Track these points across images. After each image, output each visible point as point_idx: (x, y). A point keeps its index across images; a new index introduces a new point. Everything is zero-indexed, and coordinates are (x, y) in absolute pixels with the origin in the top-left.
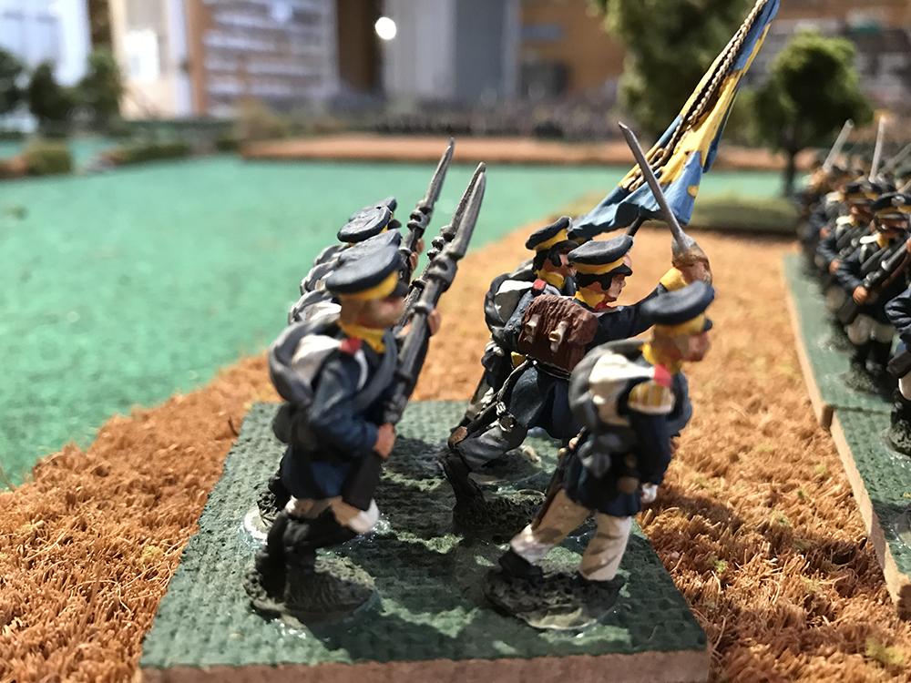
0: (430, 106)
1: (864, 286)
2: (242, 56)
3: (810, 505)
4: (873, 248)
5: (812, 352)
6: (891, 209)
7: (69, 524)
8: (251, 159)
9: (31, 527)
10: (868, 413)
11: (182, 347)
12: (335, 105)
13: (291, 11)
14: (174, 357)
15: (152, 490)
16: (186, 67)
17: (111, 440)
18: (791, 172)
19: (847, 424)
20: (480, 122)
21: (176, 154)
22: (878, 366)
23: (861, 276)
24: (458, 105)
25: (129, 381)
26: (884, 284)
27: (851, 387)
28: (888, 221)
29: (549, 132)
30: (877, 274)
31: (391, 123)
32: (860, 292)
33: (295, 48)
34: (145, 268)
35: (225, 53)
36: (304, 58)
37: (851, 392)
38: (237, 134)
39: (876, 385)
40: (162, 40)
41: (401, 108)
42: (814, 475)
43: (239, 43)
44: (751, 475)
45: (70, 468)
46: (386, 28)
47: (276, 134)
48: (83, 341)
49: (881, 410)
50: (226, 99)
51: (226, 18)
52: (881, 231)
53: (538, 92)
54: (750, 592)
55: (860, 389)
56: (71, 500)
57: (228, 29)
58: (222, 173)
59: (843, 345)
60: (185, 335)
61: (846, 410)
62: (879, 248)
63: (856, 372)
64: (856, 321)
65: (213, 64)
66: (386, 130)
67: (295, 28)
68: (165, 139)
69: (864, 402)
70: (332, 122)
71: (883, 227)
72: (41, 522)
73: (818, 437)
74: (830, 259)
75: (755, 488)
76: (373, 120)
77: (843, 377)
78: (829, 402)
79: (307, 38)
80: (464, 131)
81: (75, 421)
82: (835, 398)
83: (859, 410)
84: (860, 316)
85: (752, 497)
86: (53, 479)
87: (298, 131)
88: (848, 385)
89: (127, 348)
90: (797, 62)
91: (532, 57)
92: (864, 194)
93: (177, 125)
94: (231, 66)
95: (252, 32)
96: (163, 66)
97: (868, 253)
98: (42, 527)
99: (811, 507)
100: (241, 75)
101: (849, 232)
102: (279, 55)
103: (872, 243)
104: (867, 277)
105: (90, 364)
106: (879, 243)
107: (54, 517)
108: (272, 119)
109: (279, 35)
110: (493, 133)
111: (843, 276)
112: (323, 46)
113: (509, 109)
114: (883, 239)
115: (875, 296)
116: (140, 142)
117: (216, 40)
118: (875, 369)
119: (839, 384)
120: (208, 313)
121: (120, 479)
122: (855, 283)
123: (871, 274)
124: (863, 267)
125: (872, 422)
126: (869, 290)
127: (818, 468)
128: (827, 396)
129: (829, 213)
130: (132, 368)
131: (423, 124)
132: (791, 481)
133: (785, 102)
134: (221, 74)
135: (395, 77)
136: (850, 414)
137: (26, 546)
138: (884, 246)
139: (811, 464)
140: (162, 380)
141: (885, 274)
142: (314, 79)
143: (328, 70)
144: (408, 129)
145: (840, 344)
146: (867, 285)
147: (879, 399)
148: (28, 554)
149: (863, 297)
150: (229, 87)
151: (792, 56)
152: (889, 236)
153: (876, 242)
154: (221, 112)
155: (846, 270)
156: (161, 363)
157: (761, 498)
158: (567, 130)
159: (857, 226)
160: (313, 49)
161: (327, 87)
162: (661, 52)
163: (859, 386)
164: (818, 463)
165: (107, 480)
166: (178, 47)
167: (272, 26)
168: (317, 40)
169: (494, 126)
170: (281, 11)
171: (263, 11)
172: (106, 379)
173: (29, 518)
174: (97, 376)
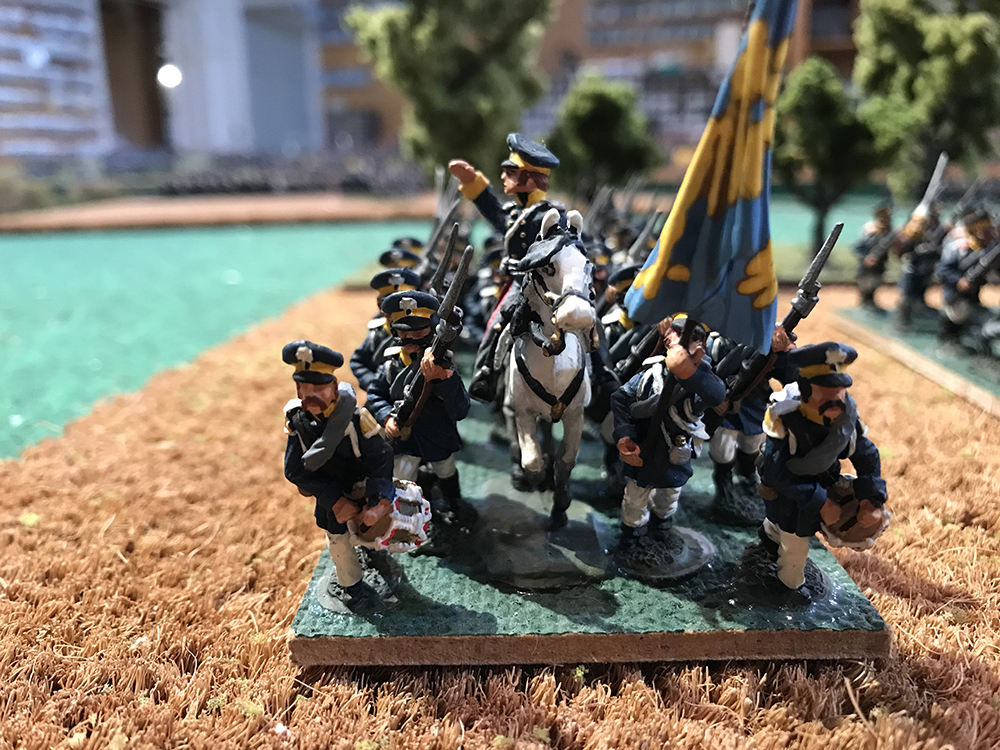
12: (111, 165)
13: (48, 56)
20: (280, 179)
29: (355, 187)
31: (176, 183)
33: (57, 99)
36: (69, 110)
41: (192, 165)
46: (169, 76)
66: (172, 192)
67: (57, 76)
76: (158, 179)
79: (71, 87)
80: (263, 189)
90: (585, 107)
91: (339, 104)
102: (40, 108)
108: (40, 186)
109: (40, 85)
110: (295, 190)
112: (94, 94)
113: (316, 163)
131: (225, 182)
133: (576, 149)
135: (182, 130)
142: (89, 135)
143: (103, 123)
144: (198, 190)
160: (81, 100)
161: (105, 142)
162: (440, 99)
167: (26, 74)
168: (87, 89)
169: (296, 181)
170: (37, 57)
171: (15, 56)
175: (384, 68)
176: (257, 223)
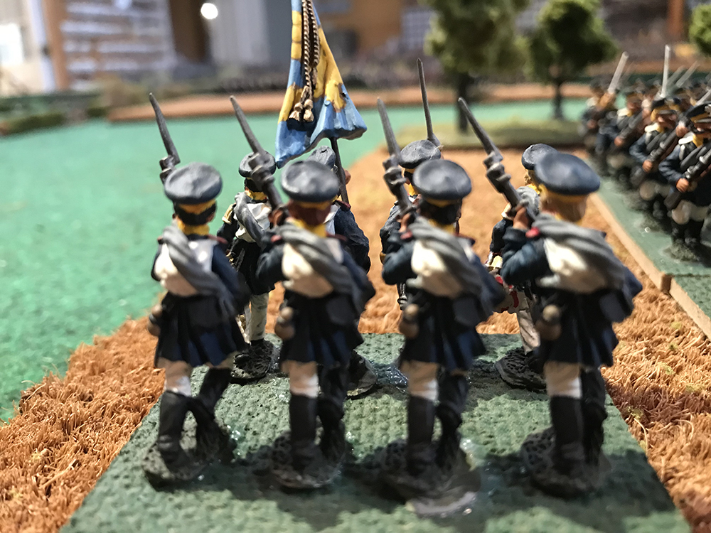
0: (252, 70)
1: (686, 178)
2: (94, 39)
3: (682, 355)
4: (690, 147)
5: (632, 234)
6: (704, 115)
7: (72, 449)
8: (117, 122)
9: (38, 456)
10: (698, 277)
11: (105, 280)
12: (176, 74)
14: (102, 289)
15: (137, 409)
16: (46, 51)
17: (84, 367)
18: (558, 100)
19: (687, 288)
21: (54, 122)
22: (694, 240)
23: (682, 171)
25: (68, 313)
26: (702, 175)
27: (678, 258)
28: (702, 125)
29: (354, 84)
30: (696, 167)
31: (226, 85)
32: (682, 183)
33: (137, 31)
34: (56, 217)
35: (79, 38)
36: (145, 39)
37: (677, 262)
38: (103, 103)
39: (696, 254)
40: (24, 30)
41: (231, 74)
42: (673, 331)
43: (90, 28)
44: (626, 336)
45: (54, 397)
46: (209, 12)
47: (135, 101)
48: (17, 283)
49: (707, 274)
50: (84, 76)
51: (75, 8)
52: (696, 133)
54: (669, 432)
55: (685, 259)
56: (66, 427)
57: (80, 18)
58: (96, 134)
59: (656, 226)
60: (106, 269)
61: (680, 276)
62: (695, 147)
63: (680, 246)
64: (679, 206)
65: (70, 47)
66: (221, 91)
67: (136, 14)
68: (41, 111)
69: (691, 269)
70: (178, 88)
71: (699, 129)
72: (45, 450)
73: (662, 300)
74: (642, 160)
75: (633, 346)
76: (209, 83)
77: (668, 251)
78: (664, 272)
79: (146, 22)
81: (29, 353)
82: (667, 268)
83: (690, 275)
84: (682, 201)
85: (635, 353)
86: (41, 408)
88: (673, 256)
89: (59, 285)
90: (558, 14)
92: (668, 106)
93: (48, 99)
94: (85, 48)
95: (98, 19)
96: (27, 53)
97: (687, 152)
98: (47, 454)
99: (683, 356)
100: (94, 54)
101: (656, 138)
102: (124, 37)
103: (689, 143)
104: (688, 170)
105: (30, 302)
106: (695, 142)
107: (56, 444)
108: (130, 89)
109: (124, 21)
111: (665, 172)
112: (160, 27)
114: (698, 139)
115: (694, 184)
116: (19, 115)
117: (69, 27)
118: (691, 242)
119: (667, 257)
120: (120, 250)
121: (104, 401)
122: (677, 176)
123: (691, 167)
124: (683, 163)
125: (703, 284)
126: (690, 181)
127: (674, 325)
128: (661, 267)
129: (620, 125)
130: (68, 302)
131: (251, 84)
132: (656, 337)
133: (552, 46)
134: (78, 55)
135: (220, 50)
136: (685, 280)
137: (38, 475)
138: (699, 145)
139: (666, 322)
140: (98, 309)
141: (703, 167)
142: (156, 55)
143: (166, 46)
145: (653, 226)
146: (688, 177)
147: (701, 265)
148: (41, 482)
149: (686, 186)
150: (87, 65)
151: (553, 9)
152: (702, 136)
153: (692, 142)
154: (81, 87)
155: (667, 166)
156: (90, 295)
157: (642, 354)
158: (368, 81)
159: (662, 132)
160: (152, 31)
161: (167, 62)
163: (684, 257)
164: (673, 321)
165: (94, 404)
166: (38, 36)
167: (116, 14)
168: (155, 23)
172: (46, 314)
173: (33, 447)
174: (38, 312)
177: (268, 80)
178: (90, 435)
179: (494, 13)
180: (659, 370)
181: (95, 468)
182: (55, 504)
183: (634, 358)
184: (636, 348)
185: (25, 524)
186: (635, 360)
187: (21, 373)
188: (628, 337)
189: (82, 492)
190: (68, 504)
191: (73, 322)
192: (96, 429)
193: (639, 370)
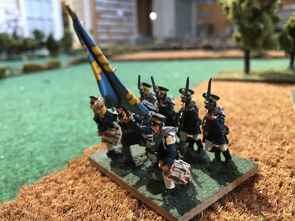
0: (169, 40)
2: (108, 27)
8: (113, 61)
9: (71, 182)
12: (138, 42)
13: (123, 12)
16: (91, 32)
20: (185, 46)
24: (177, 40)
29: (208, 48)
31: (157, 47)
33: (125, 24)
35: (103, 27)
38: (109, 53)
41: (159, 42)
43: (108, 23)
46: (153, 16)
47: (121, 53)
50: (104, 41)
51: (103, 16)
53: (203, 34)
56: (80, 174)
57: (104, 19)
65: (100, 30)
66: (155, 50)
67: (125, 18)
70: (138, 47)
72: (73, 180)
76: (150, 46)
79: (129, 21)
80: (180, 49)
85: (285, 174)
86: (74, 167)
87: (128, 51)
91: (201, 22)
94: (105, 31)
95: (111, 20)
98: (74, 182)
100: (108, 33)
102: (120, 26)
107: (76, 179)
108: (120, 48)
109: (120, 20)
110: (189, 49)
112: (133, 23)
113: (194, 40)
116: (79, 57)
117: (100, 23)
121: (93, 167)
131: (167, 47)
134: (102, 33)
135: (156, 32)
142: (131, 34)
143: (135, 30)
144: (162, 49)
150: (104, 37)
154: (103, 45)
157: (288, 174)
158: (214, 47)
160: (130, 24)
161: (135, 36)
162: (246, 24)
168: (132, 21)
169: (190, 46)
170: (120, 13)
171: (115, 13)
172: (80, 134)
173: (70, 179)
174: (77, 134)
175: (230, 16)
176: (180, 59)
177: (173, 45)
178: (87, 178)
179: (262, 26)
180: (292, 181)
181: (87, 189)
182: (74, 197)
183: (284, 176)
184: (287, 172)
185: (65, 201)
186: (285, 176)
187: (69, 154)
188: (285, 167)
189: (83, 194)
190: (78, 198)
191: (88, 138)
192: (89, 176)
193: (285, 180)
